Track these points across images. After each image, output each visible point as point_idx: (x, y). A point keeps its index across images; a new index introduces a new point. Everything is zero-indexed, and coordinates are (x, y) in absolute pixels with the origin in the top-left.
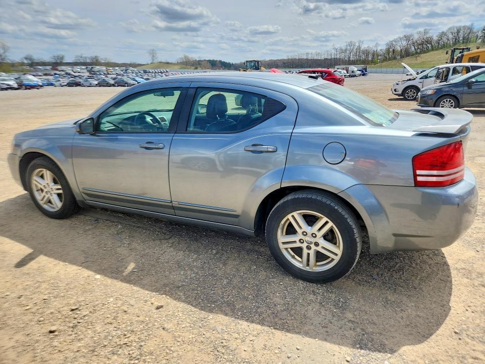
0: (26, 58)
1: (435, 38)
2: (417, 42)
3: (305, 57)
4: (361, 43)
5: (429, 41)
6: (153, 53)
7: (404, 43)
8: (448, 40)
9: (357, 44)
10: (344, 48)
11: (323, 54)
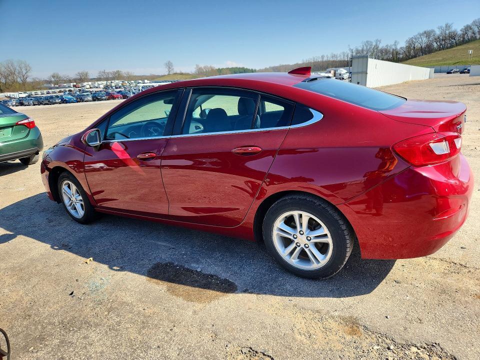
0: (53, 77)
1: (459, 32)
2: (439, 38)
3: (320, 60)
4: (379, 43)
5: (452, 36)
6: (169, 65)
7: (425, 40)
8: (474, 33)
9: (374, 44)
10: (360, 49)
11: (338, 55)
